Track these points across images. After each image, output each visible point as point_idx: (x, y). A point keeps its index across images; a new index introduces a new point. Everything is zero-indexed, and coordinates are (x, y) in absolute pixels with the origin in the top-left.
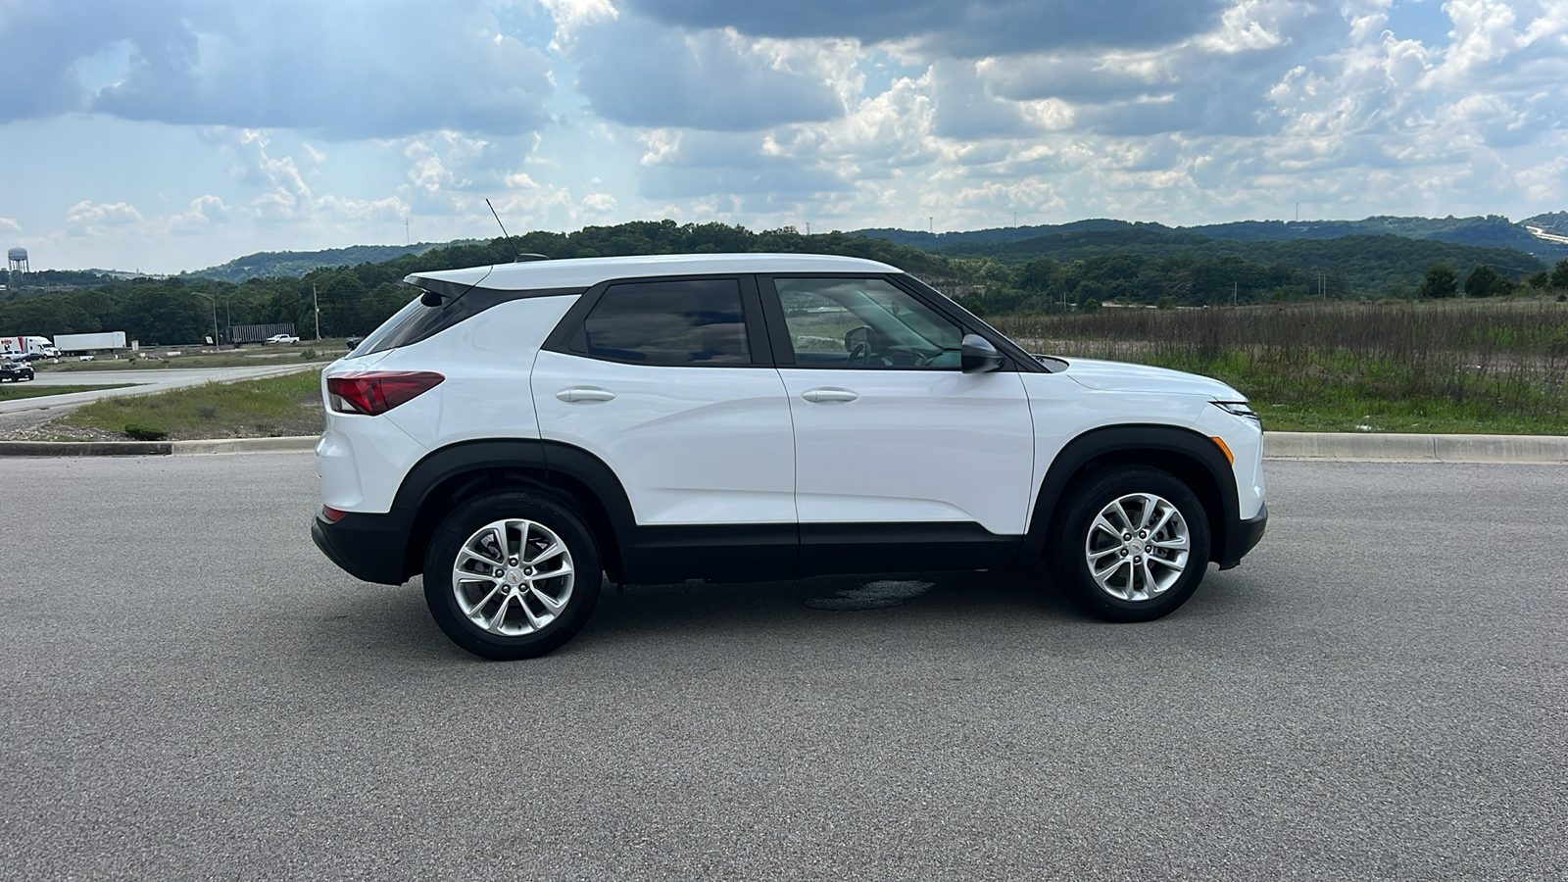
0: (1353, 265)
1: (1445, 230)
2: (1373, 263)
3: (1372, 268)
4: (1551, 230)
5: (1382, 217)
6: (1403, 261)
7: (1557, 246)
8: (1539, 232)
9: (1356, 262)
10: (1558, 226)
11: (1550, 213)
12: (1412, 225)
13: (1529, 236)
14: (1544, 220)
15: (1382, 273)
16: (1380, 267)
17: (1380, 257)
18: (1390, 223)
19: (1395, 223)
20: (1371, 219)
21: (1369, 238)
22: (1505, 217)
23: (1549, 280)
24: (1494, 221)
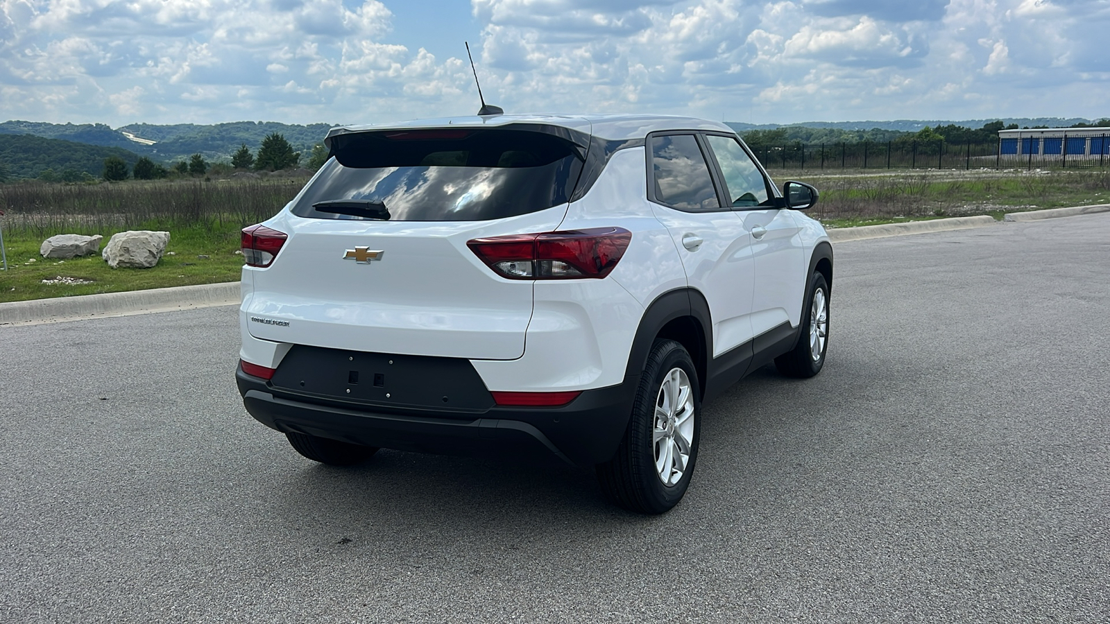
0: (5, 157)
1: (67, 132)
2: (21, 155)
3: (20, 160)
4: (138, 136)
5: (18, 122)
6: (44, 154)
7: (144, 146)
8: (131, 136)
9: (6, 155)
10: (142, 133)
11: (136, 124)
12: (42, 129)
13: (125, 139)
14: (133, 128)
15: (29, 163)
16: (26, 159)
17: (26, 151)
18: (25, 126)
19: (29, 126)
20: (10, 122)
21: (14, 137)
22: (107, 125)
23: (189, 167)
24: (100, 128)
